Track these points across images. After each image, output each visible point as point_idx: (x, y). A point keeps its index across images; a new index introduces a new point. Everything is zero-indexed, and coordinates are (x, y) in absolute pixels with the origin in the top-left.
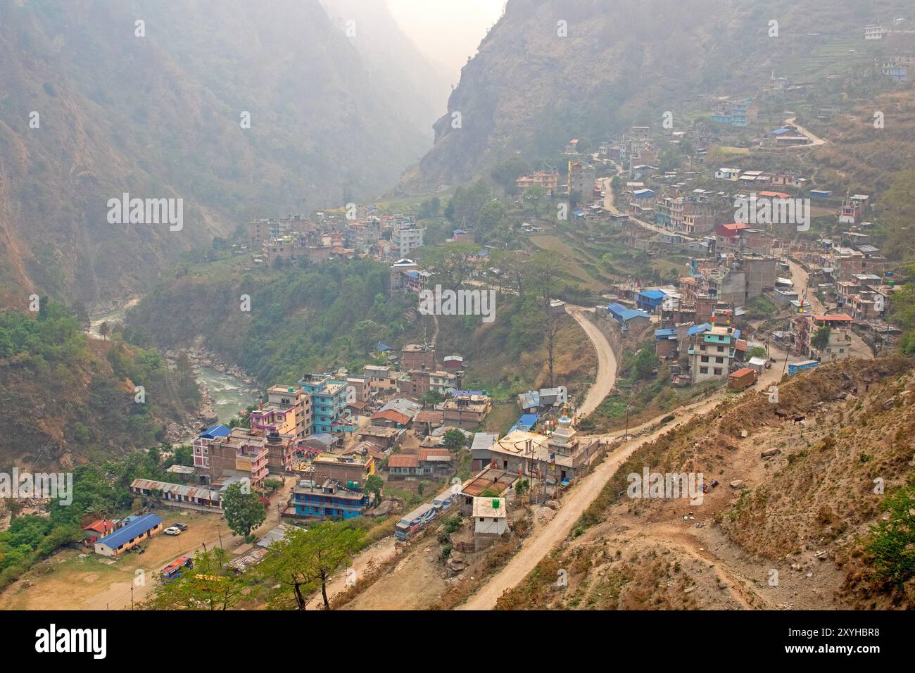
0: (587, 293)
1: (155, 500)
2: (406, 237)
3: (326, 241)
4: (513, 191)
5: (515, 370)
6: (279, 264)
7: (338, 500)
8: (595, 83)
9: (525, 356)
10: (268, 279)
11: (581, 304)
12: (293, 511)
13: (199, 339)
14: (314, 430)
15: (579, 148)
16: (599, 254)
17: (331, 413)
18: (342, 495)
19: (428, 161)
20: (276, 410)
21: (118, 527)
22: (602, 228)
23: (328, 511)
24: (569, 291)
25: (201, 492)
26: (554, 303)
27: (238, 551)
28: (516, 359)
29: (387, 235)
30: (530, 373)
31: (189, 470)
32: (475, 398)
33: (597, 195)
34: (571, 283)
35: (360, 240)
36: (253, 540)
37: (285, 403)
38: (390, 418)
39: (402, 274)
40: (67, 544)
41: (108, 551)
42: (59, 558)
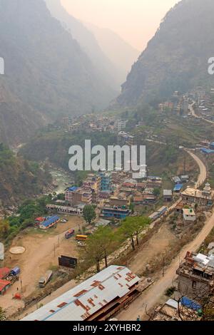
0: (191, 144)
1: (55, 211)
2: (120, 124)
3: (91, 125)
4: (158, 109)
5: (167, 169)
6: (74, 133)
7: (119, 211)
8: (181, 71)
9: (170, 165)
10: (71, 138)
11: (189, 148)
12: (103, 215)
13: (47, 158)
14: (101, 189)
15: (178, 94)
16: (194, 131)
17: (108, 183)
18: (120, 210)
19: (120, 98)
20: (91, 182)
21: (45, 220)
22: (193, 122)
23: (115, 215)
24: (184, 143)
25: (70, 209)
26: (180, 147)
27: (88, 228)
28: (167, 166)
29: (112, 123)
30: (173, 170)
31: (64, 202)
32: (157, 178)
33: (189, 110)
34: (185, 141)
35: (102, 125)
36: (93, 224)
37: (94, 180)
38: (128, 185)
39: (122, 137)
40: (30, 225)
41: (44, 227)
42: (28, 230)
